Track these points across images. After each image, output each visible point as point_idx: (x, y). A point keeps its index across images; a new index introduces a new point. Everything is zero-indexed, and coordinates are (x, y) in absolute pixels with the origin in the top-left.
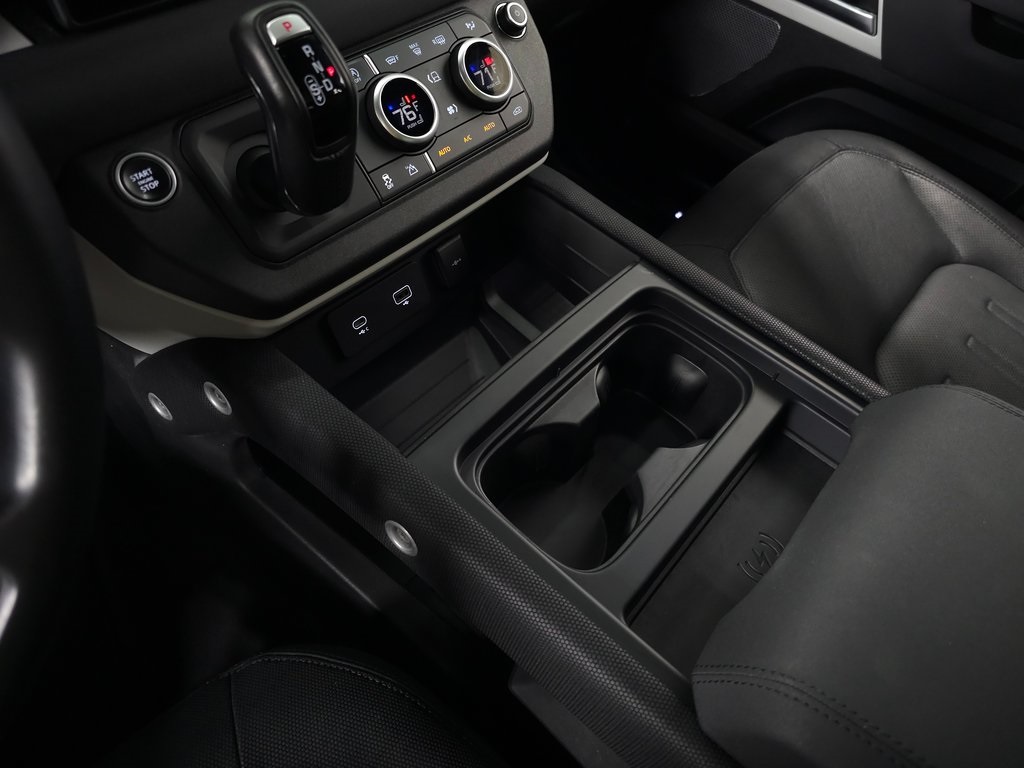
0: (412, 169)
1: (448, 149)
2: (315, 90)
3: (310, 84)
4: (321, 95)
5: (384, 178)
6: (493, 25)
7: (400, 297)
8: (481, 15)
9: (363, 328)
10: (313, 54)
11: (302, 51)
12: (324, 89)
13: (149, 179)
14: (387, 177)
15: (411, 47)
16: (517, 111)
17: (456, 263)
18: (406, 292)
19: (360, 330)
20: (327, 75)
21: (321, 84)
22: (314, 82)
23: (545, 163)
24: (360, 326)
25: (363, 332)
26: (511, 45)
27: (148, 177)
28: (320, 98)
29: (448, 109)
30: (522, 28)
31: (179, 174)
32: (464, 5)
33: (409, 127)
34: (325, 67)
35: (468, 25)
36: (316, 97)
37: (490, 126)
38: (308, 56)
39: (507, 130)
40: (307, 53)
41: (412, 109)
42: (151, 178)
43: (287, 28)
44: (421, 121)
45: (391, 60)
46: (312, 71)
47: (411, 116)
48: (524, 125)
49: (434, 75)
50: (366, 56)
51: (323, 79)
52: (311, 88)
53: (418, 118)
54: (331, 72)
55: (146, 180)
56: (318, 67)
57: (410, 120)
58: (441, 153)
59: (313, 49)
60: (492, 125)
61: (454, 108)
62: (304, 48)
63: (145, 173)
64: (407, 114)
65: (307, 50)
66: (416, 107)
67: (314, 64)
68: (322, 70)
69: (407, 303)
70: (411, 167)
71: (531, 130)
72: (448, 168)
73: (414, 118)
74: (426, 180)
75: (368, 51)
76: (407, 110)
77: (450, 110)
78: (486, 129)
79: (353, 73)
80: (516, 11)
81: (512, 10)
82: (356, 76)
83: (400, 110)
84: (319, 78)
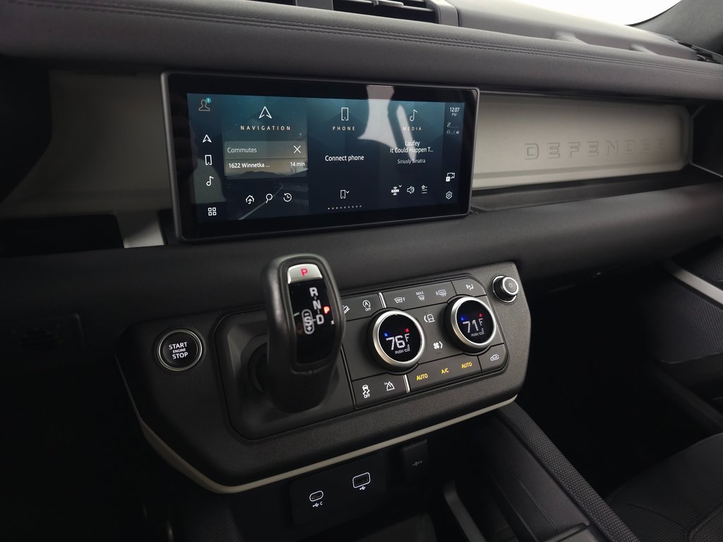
0: (390, 386)
1: (425, 376)
2: (308, 322)
3: (305, 316)
4: (311, 326)
5: (364, 388)
6: (489, 290)
7: (359, 481)
8: (481, 281)
9: (318, 502)
10: (317, 294)
11: (309, 291)
12: (315, 323)
13: (182, 350)
14: (367, 388)
15: (417, 294)
16: (495, 358)
17: (416, 464)
18: (365, 479)
19: (314, 503)
20: (322, 311)
21: (314, 317)
22: (309, 315)
23: (515, 401)
24: (316, 500)
25: (317, 505)
26: (501, 307)
27: (182, 348)
28: (309, 328)
29: (434, 344)
30: (514, 296)
31: (205, 351)
32: (469, 272)
33: (396, 352)
34: (323, 306)
35: (468, 287)
36: (307, 327)
37: (467, 365)
38: (312, 295)
39: (482, 371)
41: (404, 339)
42: (184, 350)
43: (303, 273)
44: (409, 350)
45: (398, 300)
46: (311, 307)
47: (401, 344)
48: (498, 370)
49: (430, 317)
50: (380, 294)
51: (318, 314)
52: (305, 320)
53: (406, 347)
54: (326, 310)
55: (180, 350)
56: (317, 305)
57: (399, 347)
58: (418, 378)
59: (318, 292)
60: (469, 364)
61: (440, 345)
62: (311, 289)
63: (182, 345)
64: (398, 342)
65: (313, 291)
66: (407, 338)
67: (315, 302)
68: (319, 307)
69: (363, 488)
70: (389, 384)
71: (504, 374)
72: (421, 391)
73: (403, 346)
74: (400, 396)
75: (382, 290)
76: (399, 339)
77: (436, 346)
78: (463, 366)
79: (366, 303)
80: (510, 284)
81: (507, 283)
82: (367, 307)
83: (392, 338)
84: (315, 313)
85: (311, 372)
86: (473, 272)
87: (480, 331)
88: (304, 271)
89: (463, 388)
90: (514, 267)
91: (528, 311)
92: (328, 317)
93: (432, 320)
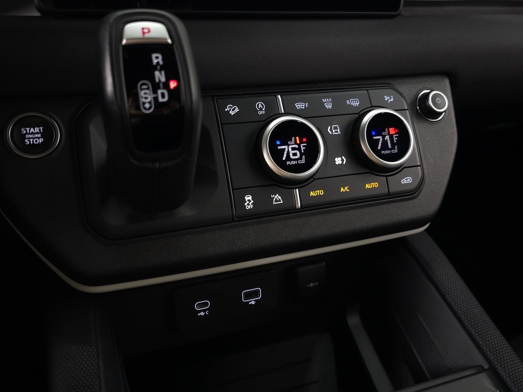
1: (321, 192)
2: (146, 96)
3: (142, 89)
4: (150, 103)
5: (247, 199)
6: (412, 106)
7: (248, 296)
8: (405, 94)
9: (204, 311)
10: (161, 63)
11: (151, 57)
12: (156, 99)
13: (36, 135)
14: (250, 198)
15: (324, 100)
16: (407, 180)
17: (312, 285)
18: (255, 294)
19: (200, 312)
20: (166, 85)
21: (155, 92)
22: (148, 89)
23: (426, 230)
24: (202, 309)
25: (202, 314)
26: (423, 126)
27: (37, 133)
28: (147, 106)
29: (336, 159)
30: (441, 113)
31: (63, 139)
32: (391, 82)
33: (288, 163)
34: (168, 79)
35: (386, 98)
36: (144, 103)
37: (373, 185)
38: (155, 63)
39: (389, 194)
40: (155, 61)
41: (299, 149)
42: (39, 135)
43: (144, 33)
44: (303, 161)
45: (300, 106)
46: (152, 78)
47: (295, 154)
48: (409, 195)
49: (336, 128)
50: (279, 97)
51: (159, 88)
52: (142, 93)
53: (300, 158)
54: (173, 85)
55: (34, 135)
56: (160, 76)
57: (292, 157)
58: (312, 194)
59: (163, 59)
60: (375, 185)
61: (342, 160)
62: (154, 56)
63: (37, 130)
64: (291, 152)
65: (157, 58)
66: (303, 148)
67: (157, 73)
68: (163, 79)
69: (253, 303)
70: (277, 197)
71: (415, 200)
72: (311, 207)
73: (297, 157)
74: (288, 211)
75: (282, 93)
76: (293, 149)
77: (338, 161)
78: (367, 186)
79: (260, 106)
80: (438, 99)
81: (435, 97)
82: (261, 109)
83: (286, 147)
84: (155, 87)
85: (157, 165)
86: (396, 83)
87: (393, 148)
88: (146, 31)
89: (364, 210)
90: (447, 82)
91: (456, 133)
92: (174, 94)
93: (337, 132)
